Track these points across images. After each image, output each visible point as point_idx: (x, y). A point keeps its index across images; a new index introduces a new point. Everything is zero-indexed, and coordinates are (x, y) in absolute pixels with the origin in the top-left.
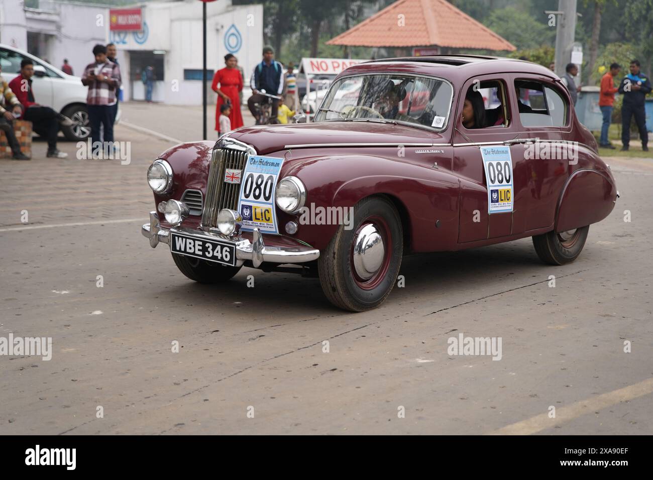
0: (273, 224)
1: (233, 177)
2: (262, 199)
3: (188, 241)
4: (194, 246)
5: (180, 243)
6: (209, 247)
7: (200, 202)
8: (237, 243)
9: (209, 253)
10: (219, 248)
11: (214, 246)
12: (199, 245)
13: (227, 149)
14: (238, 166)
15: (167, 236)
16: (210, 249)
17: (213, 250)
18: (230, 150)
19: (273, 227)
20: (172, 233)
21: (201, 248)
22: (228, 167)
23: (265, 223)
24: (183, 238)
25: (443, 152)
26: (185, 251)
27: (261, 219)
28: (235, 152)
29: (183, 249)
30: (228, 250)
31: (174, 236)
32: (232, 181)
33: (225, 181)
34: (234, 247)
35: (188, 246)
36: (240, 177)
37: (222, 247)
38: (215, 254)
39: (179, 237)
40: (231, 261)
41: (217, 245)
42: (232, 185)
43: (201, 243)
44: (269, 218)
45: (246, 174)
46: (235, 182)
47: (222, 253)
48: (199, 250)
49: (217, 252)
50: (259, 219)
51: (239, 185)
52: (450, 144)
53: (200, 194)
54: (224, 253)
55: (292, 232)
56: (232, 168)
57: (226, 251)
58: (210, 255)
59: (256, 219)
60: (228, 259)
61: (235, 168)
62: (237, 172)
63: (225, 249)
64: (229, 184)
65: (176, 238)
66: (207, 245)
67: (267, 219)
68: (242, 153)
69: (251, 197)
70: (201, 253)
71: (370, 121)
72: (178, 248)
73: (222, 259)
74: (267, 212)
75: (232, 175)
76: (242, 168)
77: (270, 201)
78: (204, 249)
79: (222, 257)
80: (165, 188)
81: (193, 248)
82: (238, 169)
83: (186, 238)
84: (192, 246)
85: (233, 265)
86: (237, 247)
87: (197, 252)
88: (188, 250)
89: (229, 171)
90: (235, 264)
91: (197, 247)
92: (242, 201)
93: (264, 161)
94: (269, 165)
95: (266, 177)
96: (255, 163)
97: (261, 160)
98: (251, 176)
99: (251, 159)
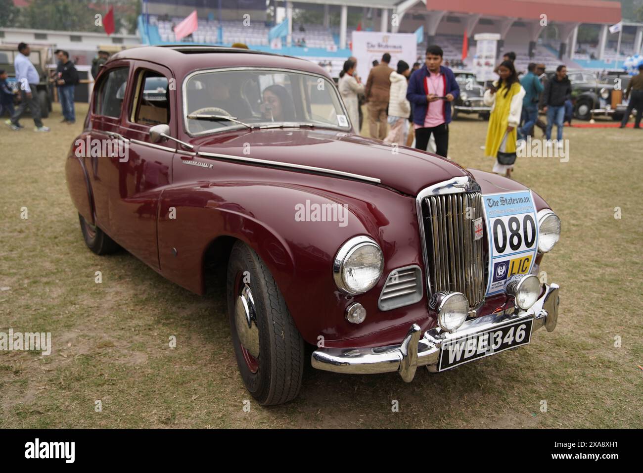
1: (479, 231)
2: (523, 246)
3: (469, 343)
4: (477, 345)
5: (455, 353)
7: (413, 281)
9: (497, 344)
10: (511, 330)
11: (506, 332)
20: (444, 344)
24: (461, 342)
26: (462, 360)
29: (459, 358)
30: (525, 327)
31: (447, 347)
32: (479, 236)
33: (476, 238)
34: (533, 319)
36: (483, 228)
37: (517, 327)
38: (506, 341)
39: (455, 344)
40: (525, 340)
41: (511, 327)
44: (527, 267)
45: (490, 222)
47: (514, 335)
49: (509, 337)
50: (515, 273)
53: (415, 270)
54: (518, 334)
58: (498, 347)
59: (511, 274)
60: (521, 339)
62: (480, 222)
63: (520, 327)
66: (496, 335)
69: (508, 249)
72: (451, 362)
73: (514, 343)
74: (526, 261)
75: (478, 228)
76: (482, 215)
77: (534, 246)
79: (514, 341)
89: (476, 224)
92: (494, 258)
93: (508, 199)
94: (515, 202)
95: (521, 218)
96: (496, 204)
97: (501, 199)
98: (498, 222)
99: (487, 200)
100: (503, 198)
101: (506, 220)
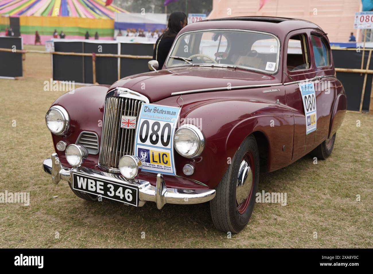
0: (171, 166)
1: (128, 123)
2: (160, 143)
3: (90, 181)
4: (96, 186)
5: (81, 182)
6: (110, 187)
7: (96, 142)
8: (139, 186)
9: (111, 193)
10: (121, 189)
11: (116, 188)
12: (100, 185)
13: (121, 98)
14: (133, 113)
15: (69, 175)
16: (112, 190)
17: (115, 190)
18: (125, 99)
19: (171, 170)
20: (73, 173)
21: (102, 188)
22: (123, 114)
23: (163, 165)
24: (84, 178)
25: (279, 90)
26: (87, 189)
27: (158, 161)
28: (130, 101)
29: (84, 187)
30: (131, 192)
31: (75, 176)
32: (128, 126)
33: (122, 126)
34: (137, 189)
35: (90, 185)
36: (135, 123)
37: (124, 189)
38: (117, 194)
39: (80, 177)
40: (133, 201)
41: (119, 186)
42: (128, 130)
43: (102, 184)
44: (167, 161)
45: (141, 121)
46: (131, 127)
47: (124, 193)
48: (101, 189)
49: (119, 193)
50: (157, 162)
51: (134, 130)
52: (282, 84)
53: (96, 136)
54: (126, 195)
55: (188, 174)
56: (126, 115)
57: (129, 192)
58: (112, 195)
59: (154, 161)
60: (131, 199)
61: (130, 115)
62: (132, 118)
63: (127, 191)
64: (125, 129)
65: (78, 178)
66: (109, 186)
67: (165, 162)
68: (136, 101)
69: (148, 142)
70: (103, 192)
71: (215, 66)
72: (80, 186)
73: (124, 199)
74: (165, 156)
75: (128, 121)
76: (137, 115)
77: (169, 146)
78: (106, 189)
79: (124, 198)
80: (63, 130)
81: (94, 187)
82: (133, 115)
83: (88, 178)
84: (93, 185)
85: (136, 206)
86: (140, 190)
87: (98, 191)
88: (90, 189)
89: (124, 118)
90: (138, 205)
91: (99, 187)
92: (138, 144)
93: (159, 110)
94: (164, 113)
95: (162, 124)
96: (150, 110)
97: (155, 108)
98: (146, 122)
99: (145, 107)
100: (156, 108)
101: (151, 123)
